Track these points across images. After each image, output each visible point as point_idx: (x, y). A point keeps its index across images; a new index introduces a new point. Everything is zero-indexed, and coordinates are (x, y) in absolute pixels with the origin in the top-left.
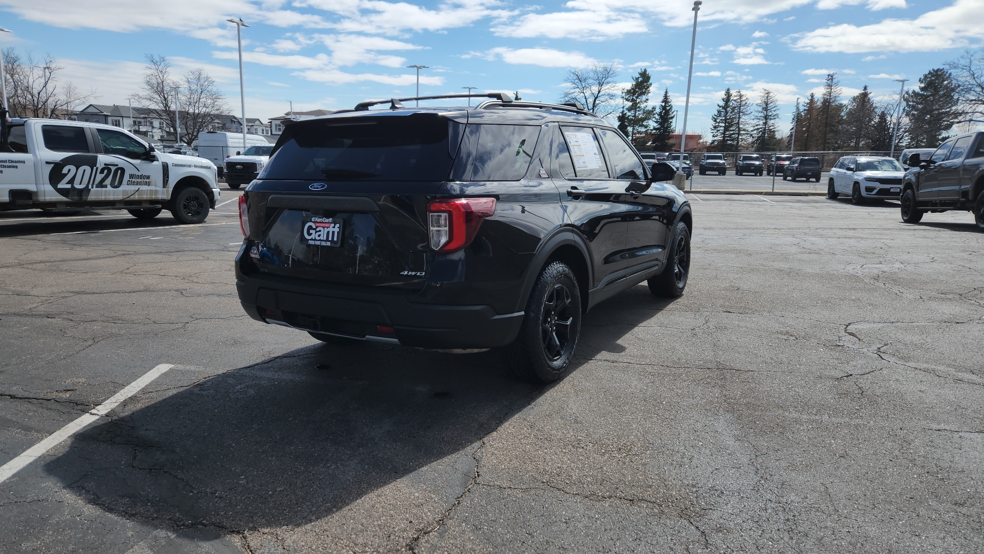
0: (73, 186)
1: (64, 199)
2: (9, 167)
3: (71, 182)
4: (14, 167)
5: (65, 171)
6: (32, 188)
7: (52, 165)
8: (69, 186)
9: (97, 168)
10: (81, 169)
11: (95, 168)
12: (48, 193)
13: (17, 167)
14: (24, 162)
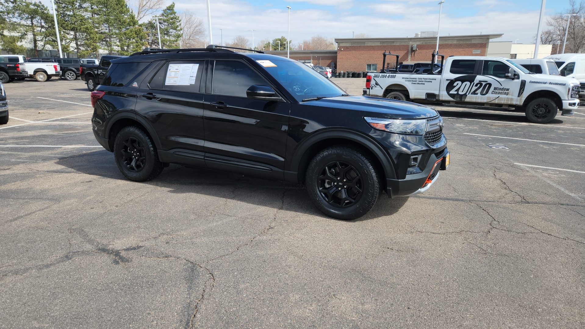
0: (458, 93)
1: (451, 99)
2: (428, 82)
3: (458, 90)
4: (430, 82)
5: (455, 84)
6: (437, 93)
7: (449, 81)
8: (456, 93)
9: (474, 83)
10: (465, 83)
11: (473, 83)
12: (444, 96)
13: (431, 82)
14: (435, 79)
